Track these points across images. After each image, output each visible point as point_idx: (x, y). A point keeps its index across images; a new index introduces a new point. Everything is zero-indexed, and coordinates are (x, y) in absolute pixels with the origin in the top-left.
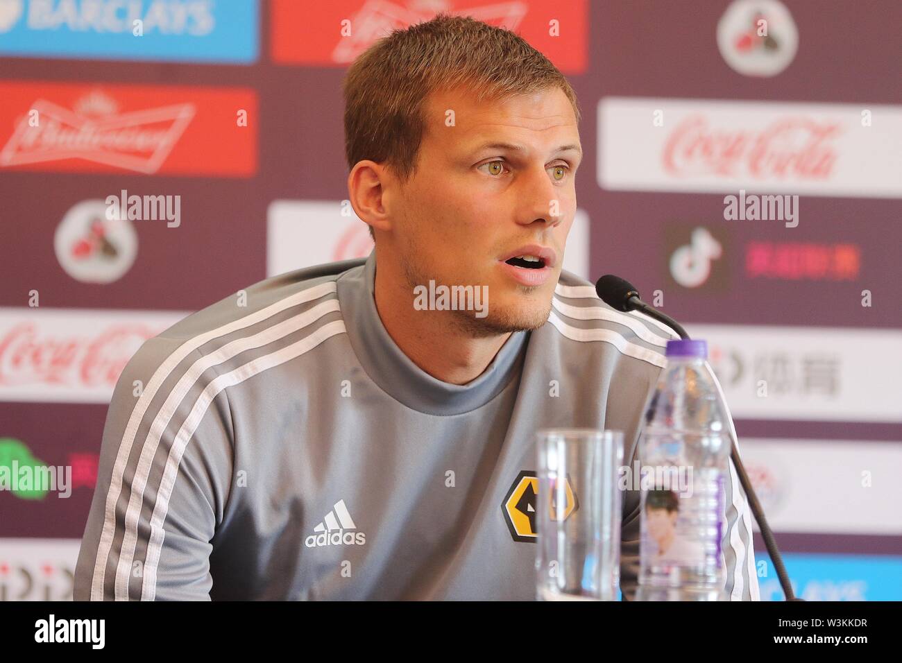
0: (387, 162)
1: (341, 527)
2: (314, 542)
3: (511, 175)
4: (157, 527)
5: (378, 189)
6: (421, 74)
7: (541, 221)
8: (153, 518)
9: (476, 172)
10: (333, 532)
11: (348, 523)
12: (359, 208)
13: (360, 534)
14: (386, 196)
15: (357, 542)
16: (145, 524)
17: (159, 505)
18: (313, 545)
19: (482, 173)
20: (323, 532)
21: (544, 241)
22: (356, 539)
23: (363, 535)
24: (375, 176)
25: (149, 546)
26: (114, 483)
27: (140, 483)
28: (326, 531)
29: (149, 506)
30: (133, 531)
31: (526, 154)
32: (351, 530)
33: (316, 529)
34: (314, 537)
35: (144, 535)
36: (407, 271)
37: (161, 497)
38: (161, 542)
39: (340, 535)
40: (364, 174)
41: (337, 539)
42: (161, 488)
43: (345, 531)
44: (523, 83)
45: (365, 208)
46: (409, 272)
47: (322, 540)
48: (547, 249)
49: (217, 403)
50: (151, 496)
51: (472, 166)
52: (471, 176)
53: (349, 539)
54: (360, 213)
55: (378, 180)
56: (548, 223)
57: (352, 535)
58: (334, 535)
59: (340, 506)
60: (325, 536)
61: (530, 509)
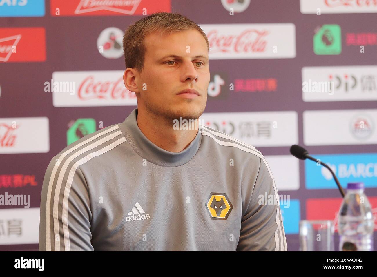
1: (139, 213)
3: (178, 65)
5: (133, 78)
7: (189, 79)
10: (137, 215)
11: (142, 211)
12: (127, 86)
13: (147, 215)
14: (136, 80)
15: (147, 218)
18: (129, 220)
20: (132, 215)
22: (146, 217)
23: (149, 215)
24: (132, 73)
28: (133, 215)
32: (144, 214)
33: (129, 214)
34: (129, 217)
39: (140, 216)
40: (129, 73)
41: (139, 218)
43: (141, 214)
45: (130, 86)
47: (132, 218)
53: (143, 217)
54: (128, 88)
56: (192, 79)
57: (144, 216)
58: (137, 216)
59: (138, 205)
60: (133, 217)
61: (216, 207)
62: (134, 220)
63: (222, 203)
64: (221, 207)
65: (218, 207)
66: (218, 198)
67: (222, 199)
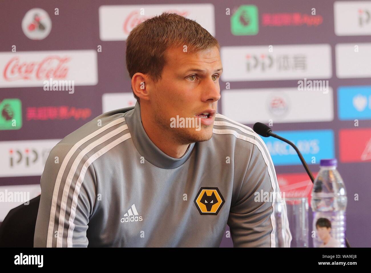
0: (148, 74)
1: (134, 214)
2: (124, 220)
3: (199, 80)
4: (71, 223)
6: (164, 41)
7: (211, 100)
8: (70, 219)
9: (186, 80)
10: (131, 216)
11: (136, 213)
12: (136, 91)
13: (140, 217)
14: (147, 87)
16: (67, 222)
17: (72, 214)
18: (124, 222)
19: (188, 80)
20: (127, 217)
21: (213, 108)
22: (139, 219)
23: (142, 217)
24: (142, 79)
25: (68, 231)
26: (53, 206)
27: (64, 205)
29: (68, 214)
30: (62, 225)
31: (205, 73)
32: (137, 216)
33: (125, 215)
34: (124, 219)
35: (67, 227)
36: (156, 116)
37: (73, 210)
38: (73, 229)
41: (132, 219)
42: (72, 207)
43: (135, 216)
44: (205, 46)
45: (139, 91)
46: (157, 117)
47: (127, 220)
48: (214, 110)
49: (89, 169)
50: (69, 210)
51: (185, 78)
52: (184, 82)
53: (136, 219)
54: (136, 94)
55: (144, 80)
56: (214, 101)
57: (137, 217)
58: (131, 218)
59: (133, 207)
60: (128, 218)
61: (206, 202)
62: (128, 221)
63: (213, 197)
64: (212, 202)
65: (209, 201)
66: (209, 193)
67: (213, 193)
